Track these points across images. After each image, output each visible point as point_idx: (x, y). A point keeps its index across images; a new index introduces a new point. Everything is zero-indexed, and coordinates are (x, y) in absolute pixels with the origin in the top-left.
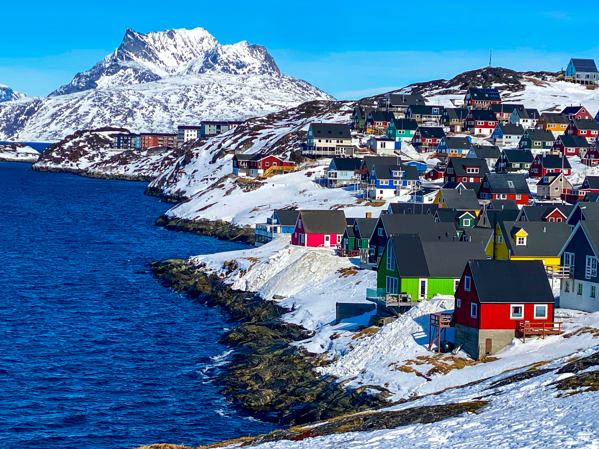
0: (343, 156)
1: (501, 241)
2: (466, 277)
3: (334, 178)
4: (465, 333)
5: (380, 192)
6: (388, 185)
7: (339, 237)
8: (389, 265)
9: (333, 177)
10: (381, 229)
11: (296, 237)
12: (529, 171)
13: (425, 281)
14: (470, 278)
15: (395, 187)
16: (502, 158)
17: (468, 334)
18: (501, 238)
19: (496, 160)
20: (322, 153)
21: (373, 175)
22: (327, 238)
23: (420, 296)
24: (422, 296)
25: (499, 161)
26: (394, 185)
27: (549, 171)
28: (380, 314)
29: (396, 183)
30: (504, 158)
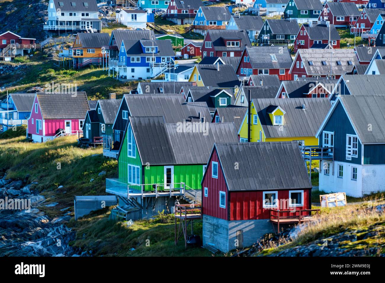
0: (90, 31)
1: (256, 121)
2: (213, 163)
3: (80, 56)
4: (214, 225)
5: (130, 70)
6: (140, 62)
7: (81, 122)
8: (130, 152)
9: (78, 55)
10: (126, 112)
11: (33, 123)
12: (295, 43)
13: (170, 169)
14: (217, 163)
15: (147, 65)
16: (265, 29)
17: (217, 226)
18: (256, 118)
19: (259, 32)
20: (66, 27)
21: (123, 51)
22: (68, 123)
23: (165, 185)
24: (167, 185)
25: (263, 32)
26: (147, 62)
27: (316, 42)
28: (122, 207)
29: (148, 59)
30: (268, 29)
